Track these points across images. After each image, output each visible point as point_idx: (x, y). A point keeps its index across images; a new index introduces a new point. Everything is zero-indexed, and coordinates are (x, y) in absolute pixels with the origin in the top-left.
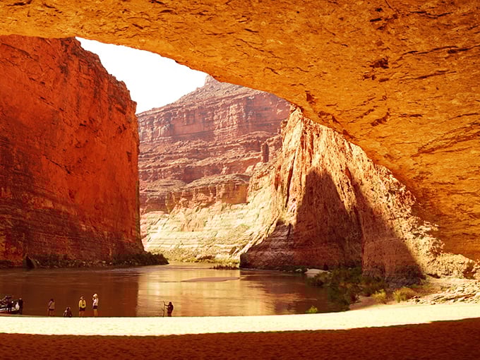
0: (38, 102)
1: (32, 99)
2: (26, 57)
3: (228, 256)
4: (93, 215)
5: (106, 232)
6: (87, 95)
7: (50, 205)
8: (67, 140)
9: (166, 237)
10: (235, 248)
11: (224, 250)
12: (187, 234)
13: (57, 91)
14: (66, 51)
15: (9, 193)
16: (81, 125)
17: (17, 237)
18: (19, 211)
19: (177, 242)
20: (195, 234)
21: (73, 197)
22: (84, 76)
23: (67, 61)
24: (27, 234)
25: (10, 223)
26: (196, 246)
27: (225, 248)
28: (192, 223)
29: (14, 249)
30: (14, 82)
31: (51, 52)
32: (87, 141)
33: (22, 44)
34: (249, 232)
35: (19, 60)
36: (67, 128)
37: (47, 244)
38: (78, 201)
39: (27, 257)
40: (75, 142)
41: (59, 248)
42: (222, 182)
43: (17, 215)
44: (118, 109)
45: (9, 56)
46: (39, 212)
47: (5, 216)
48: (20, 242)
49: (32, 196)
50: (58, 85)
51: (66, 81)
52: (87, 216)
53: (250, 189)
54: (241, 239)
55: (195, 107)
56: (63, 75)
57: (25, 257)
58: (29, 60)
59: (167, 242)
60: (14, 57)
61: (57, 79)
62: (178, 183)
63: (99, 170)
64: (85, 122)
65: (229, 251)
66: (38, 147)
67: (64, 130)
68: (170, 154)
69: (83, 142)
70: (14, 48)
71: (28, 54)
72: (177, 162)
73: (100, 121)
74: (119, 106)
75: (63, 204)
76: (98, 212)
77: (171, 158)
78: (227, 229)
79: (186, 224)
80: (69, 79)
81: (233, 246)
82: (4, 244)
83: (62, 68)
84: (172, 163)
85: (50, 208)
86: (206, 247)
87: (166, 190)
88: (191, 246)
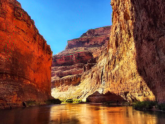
0: (27, 48)
1: (25, 46)
2: (23, 32)
3: (76, 99)
4: (41, 86)
5: (44, 92)
6: (41, 48)
7: (29, 83)
8: (35, 61)
9: (55, 94)
10: (79, 96)
11: (75, 97)
12: (62, 93)
13: (32, 45)
14: (35, 33)
15: (17, 78)
16: (39, 57)
17: (21, 94)
18: (21, 84)
19: (59, 95)
20: (64, 92)
21: (35, 81)
22: (40, 41)
23: (35, 36)
24: (23, 93)
25: (18, 89)
26: (65, 96)
27: (75, 96)
28: (64, 89)
29: (19, 99)
30: (19, 40)
31: (31, 32)
32: (40, 62)
33: (22, 28)
34: (82, 91)
35: (21, 33)
36: (35, 58)
37: (29, 97)
38: (37, 82)
39: (23, 102)
40: (37, 62)
41: (32, 98)
42: (73, 77)
43: (20, 86)
44: (48, 53)
45: (18, 31)
46: (26, 85)
47: (16, 87)
48: (21, 96)
49: (24, 79)
50: (33, 43)
51: (35, 42)
52: (39, 87)
53: (81, 79)
54: (80, 93)
55: (63, 56)
56: (34, 40)
57: (22, 102)
58: (24, 33)
59: (55, 95)
60: (19, 32)
61: (33, 41)
62: (58, 77)
63: (43, 72)
64: (40, 56)
65: (77, 97)
66: (27, 63)
67: (34, 58)
68: (56, 69)
69: (39, 63)
70: (19, 29)
71: (24, 32)
72: (58, 71)
73: (44, 56)
74: (49, 52)
75: (33, 83)
76: (42, 85)
77: (56, 70)
78: (74, 91)
79: (62, 90)
80: (36, 42)
81: (78, 96)
82: (16, 97)
83: (34, 38)
84: (56, 72)
85: (30, 84)
86: (69, 96)
87: (55, 79)
88: (63, 96)
